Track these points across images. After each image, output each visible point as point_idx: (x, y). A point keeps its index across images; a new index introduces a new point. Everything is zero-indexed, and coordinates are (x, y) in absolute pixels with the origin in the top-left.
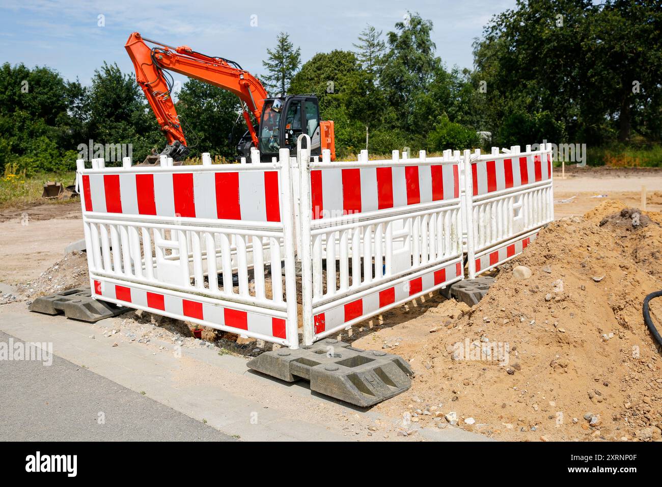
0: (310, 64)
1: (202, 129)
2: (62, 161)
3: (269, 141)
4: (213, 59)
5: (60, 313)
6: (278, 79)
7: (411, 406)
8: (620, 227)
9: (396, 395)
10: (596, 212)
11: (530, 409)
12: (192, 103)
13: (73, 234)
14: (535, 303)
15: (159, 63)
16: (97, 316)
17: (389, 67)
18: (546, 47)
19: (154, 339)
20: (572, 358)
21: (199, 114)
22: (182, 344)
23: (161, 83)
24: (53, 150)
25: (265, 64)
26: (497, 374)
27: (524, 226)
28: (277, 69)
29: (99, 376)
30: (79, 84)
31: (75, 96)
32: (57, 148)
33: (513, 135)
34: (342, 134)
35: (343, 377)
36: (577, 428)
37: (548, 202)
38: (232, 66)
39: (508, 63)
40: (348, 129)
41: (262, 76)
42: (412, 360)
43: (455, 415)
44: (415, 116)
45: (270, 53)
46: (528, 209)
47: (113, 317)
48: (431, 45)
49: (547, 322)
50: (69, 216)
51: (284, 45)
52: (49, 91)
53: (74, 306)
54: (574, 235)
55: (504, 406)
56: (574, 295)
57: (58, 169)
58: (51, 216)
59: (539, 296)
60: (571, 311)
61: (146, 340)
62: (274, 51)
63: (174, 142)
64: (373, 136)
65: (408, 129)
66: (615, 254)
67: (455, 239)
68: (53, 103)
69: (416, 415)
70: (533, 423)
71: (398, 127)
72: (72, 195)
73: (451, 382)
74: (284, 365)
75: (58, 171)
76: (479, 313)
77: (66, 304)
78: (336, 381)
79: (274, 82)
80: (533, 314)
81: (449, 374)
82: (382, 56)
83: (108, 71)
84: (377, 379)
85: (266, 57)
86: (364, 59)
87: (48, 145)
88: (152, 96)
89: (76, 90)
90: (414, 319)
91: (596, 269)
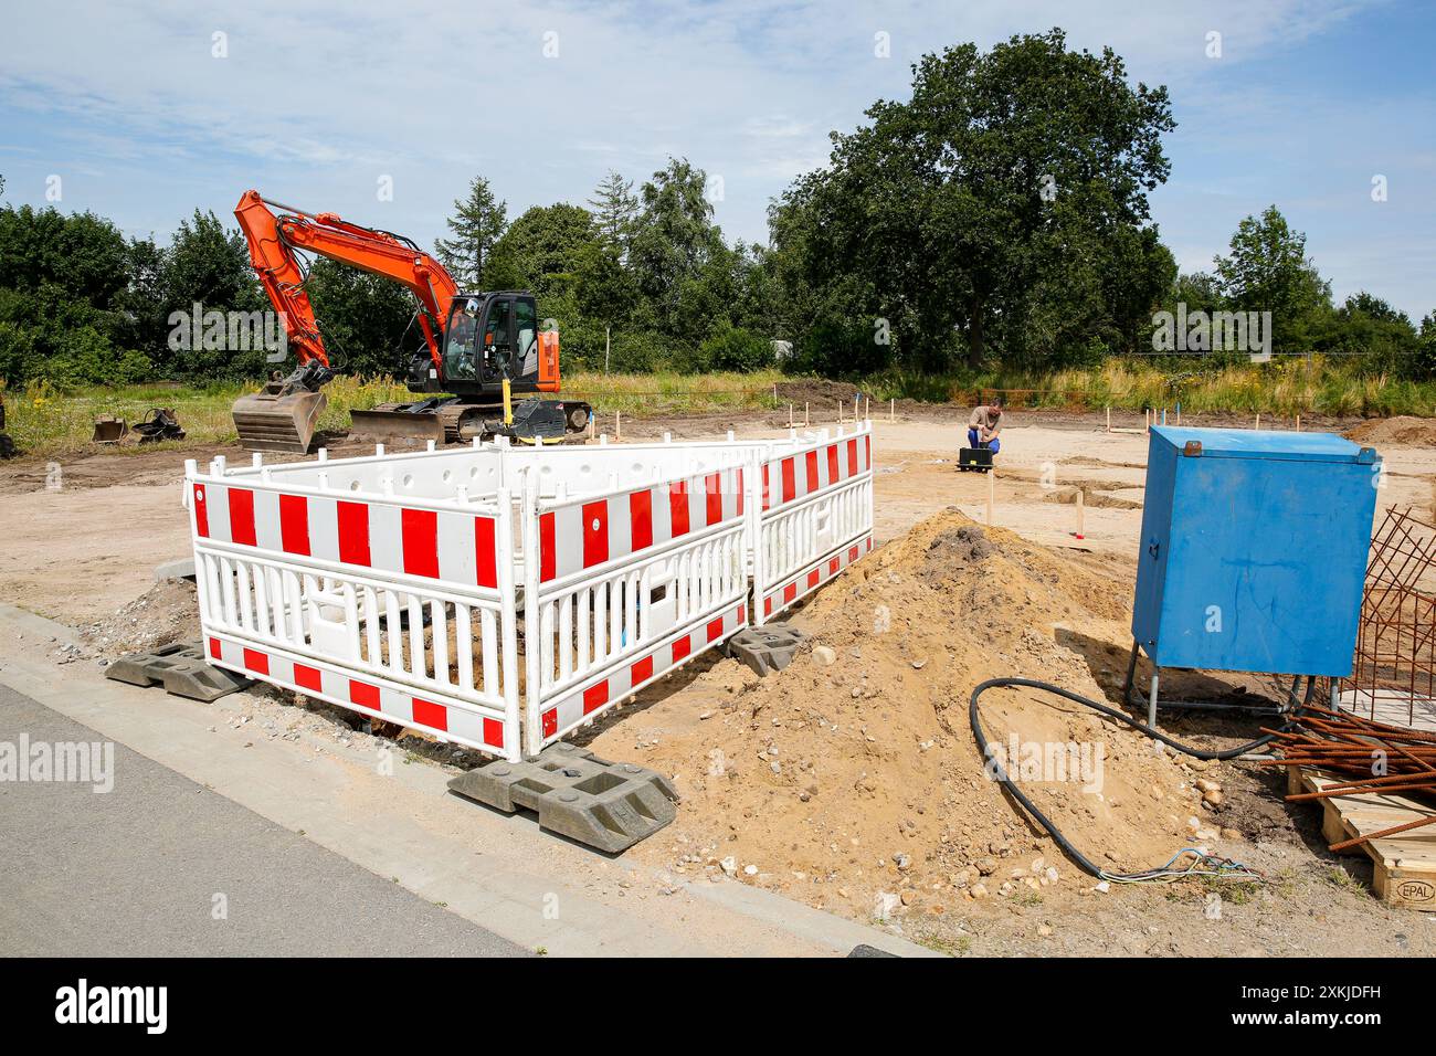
0: (519, 223)
1: (350, 322)
2: (117, 366)
3: (458, 361)
4: (372, 234)
5: (157, 683)
6: (470, 248)
7: (675, 849)
8: (956, 552)
9: (655, 832)
10: (927, 527)
11: (826, 850)
12: (335, 281)
13: (153, 519)
14: (838, 702)
15: (289, 239)
16: (215, 691)
17: (642, 238)
18: (871, 230)
19: (306, 734)
20: (882, 776)
21: (344, 299)
22: (349, 743)
23: (291, 269)
24: (103, 349)
25: (452, 224)
26: (788, 801)
27: (832, 541)
28: (469, 232)
29: (233, 802)
30: (152, 245)
31: (143, 262)
32: (110, 345)
33: (824, 350)
34: (569, 336)
35: (585, 811)
36: (883, 873)
37: (865, 502)
38: (404, 245)
39: (820, 248)
40: (579, 329)
41: (446, 242)
42: (677, 777)
43: (732, 862)
44: (681, 313)
45: (460, 208)
46: (838, 516)
47: (238, 692)
48: (707, 207)
49: (852, 727)
50: (141, 480)
51: (482, 196)
52: (99, 253)
53: (179, 676)
54: (891, 602)
55: (795, 848)
56: (888, 689)
57: (112, 379)
58: (112, 479)
59: (844, 691)
60: (884, 710)
61: (293, 734)
62: (466, 206)
63: (309, 361)
64: (616, 340)
65: (670, 332)
66: (942, 628)
67: (737, 574)
68: (104, 273)
69: (682, 863)
70: (830, 870)
71: (655, 328)
72: (143, 439)
73: (729, 811)
74: (501, 789)
75: (111, 383)
76: (766, 711)
77: (166, 672)
78: (576, 816)
79: (465, 253)
80: (836, 716)
81: (726, 800)
82: (632, 219)
83: (201, 223)
84: (631, 810)
85: (453, 214)
86: (605, 222)
87: (95, 341)
88: (276, 289)
89: (145, 254)
90: (678, 693)
91: (916, 651)
